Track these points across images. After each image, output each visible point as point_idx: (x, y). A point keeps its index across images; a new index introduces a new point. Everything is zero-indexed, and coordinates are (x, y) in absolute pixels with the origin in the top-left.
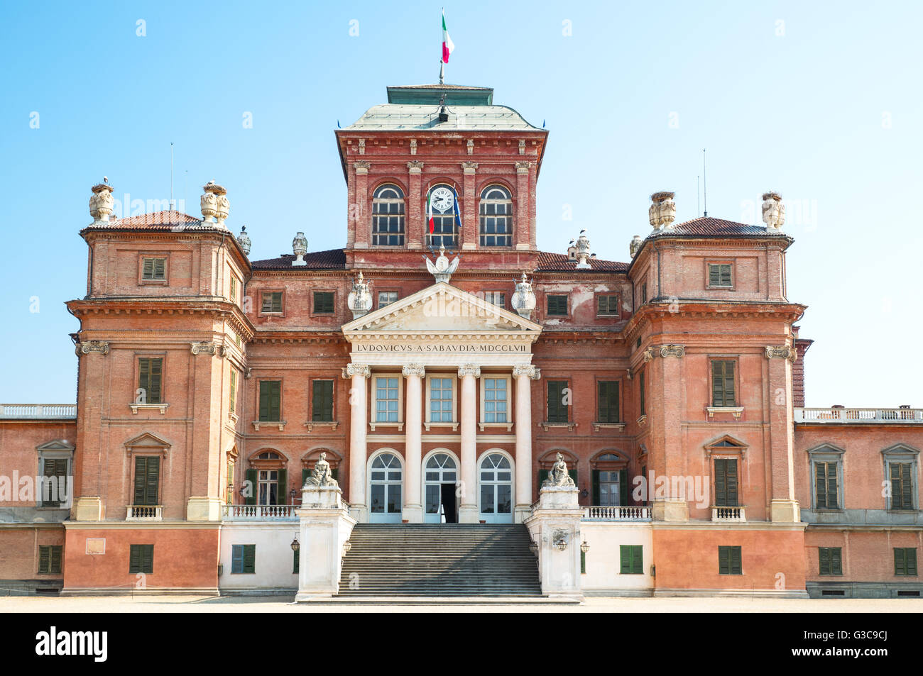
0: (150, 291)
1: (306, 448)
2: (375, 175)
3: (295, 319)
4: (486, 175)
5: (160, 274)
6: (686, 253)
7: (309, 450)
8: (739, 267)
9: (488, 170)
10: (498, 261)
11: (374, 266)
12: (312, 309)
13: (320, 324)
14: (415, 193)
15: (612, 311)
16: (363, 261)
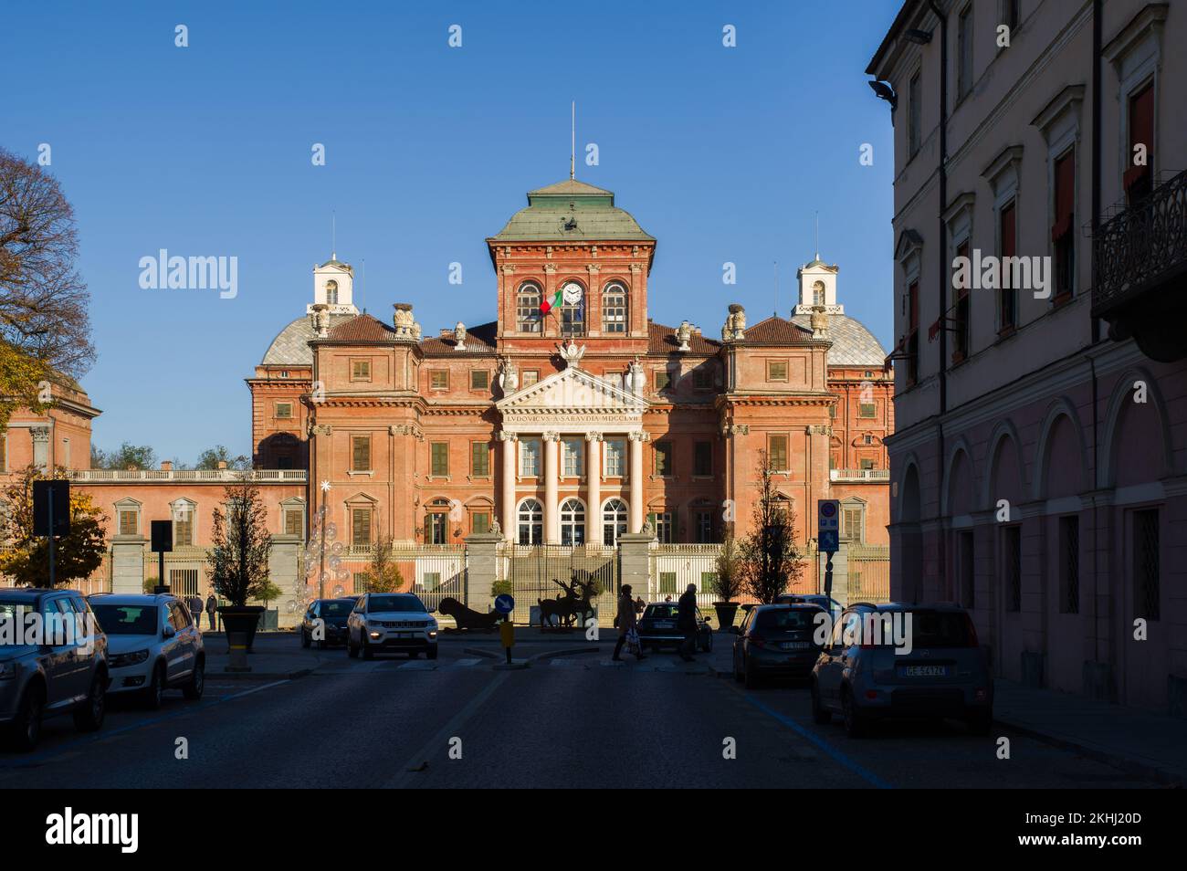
0: (359, 386)
1: (468, 496)
2: (519, 275)
3: (458, 393)
4: (607, 274)
5: (366, 374)
6: (753, 354)
7: (471, 498)
8: (791, 364)
9: (609, 270)
10: (616, 345)
11: (519, 351)
12: (471, 385)
13: (478, 397)
14: (551, 291)
15: (707, 385)
16: (510, 346)
